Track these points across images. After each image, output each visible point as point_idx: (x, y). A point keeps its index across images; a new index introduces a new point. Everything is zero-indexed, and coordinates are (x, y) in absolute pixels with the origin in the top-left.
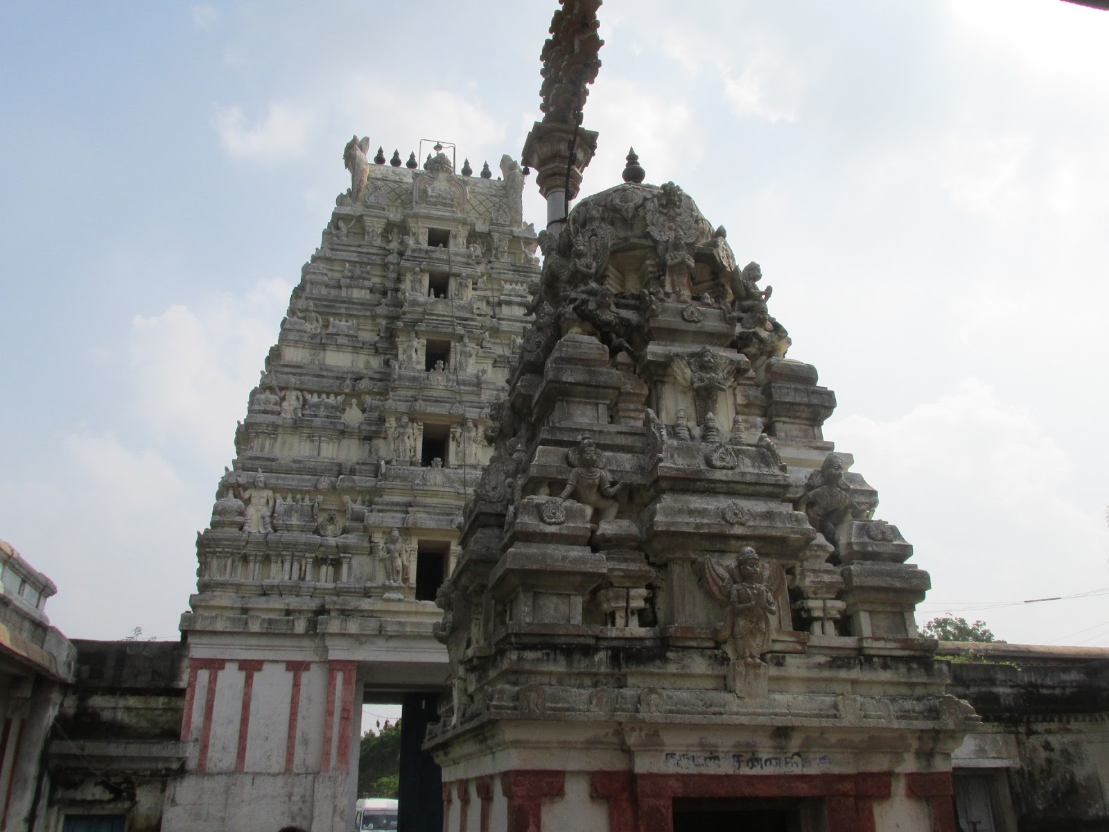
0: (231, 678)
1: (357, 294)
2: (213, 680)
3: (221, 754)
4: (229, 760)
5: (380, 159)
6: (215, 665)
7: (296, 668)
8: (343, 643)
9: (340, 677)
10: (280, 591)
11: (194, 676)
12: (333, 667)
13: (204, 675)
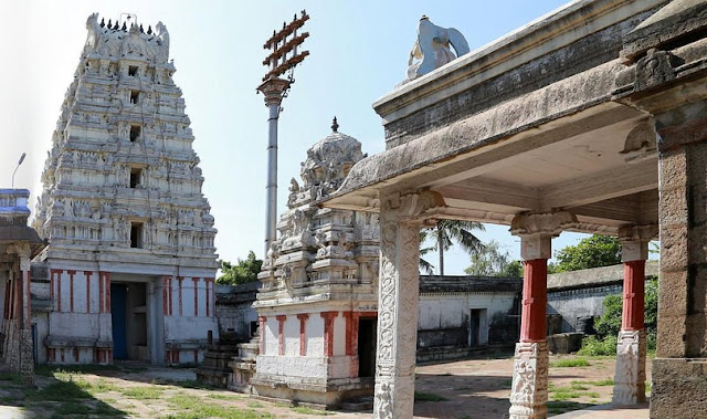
0: (65, 277)
1: (99, 101)
2: (59, 277)
3: (66, 306)
4: (68, 308)
5: (103, 25)
6: (60, 272)
7: (88, 273)
8: (106, 264)
9: (104, 278)
10: (80, 242)
11: (52, 276)
12: (101, 274)
13: (56, 275)
